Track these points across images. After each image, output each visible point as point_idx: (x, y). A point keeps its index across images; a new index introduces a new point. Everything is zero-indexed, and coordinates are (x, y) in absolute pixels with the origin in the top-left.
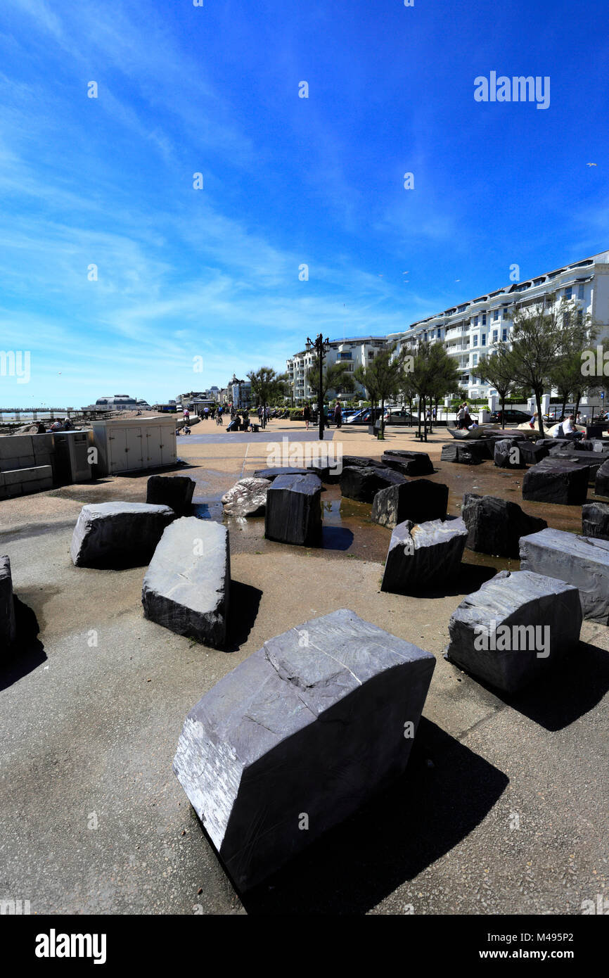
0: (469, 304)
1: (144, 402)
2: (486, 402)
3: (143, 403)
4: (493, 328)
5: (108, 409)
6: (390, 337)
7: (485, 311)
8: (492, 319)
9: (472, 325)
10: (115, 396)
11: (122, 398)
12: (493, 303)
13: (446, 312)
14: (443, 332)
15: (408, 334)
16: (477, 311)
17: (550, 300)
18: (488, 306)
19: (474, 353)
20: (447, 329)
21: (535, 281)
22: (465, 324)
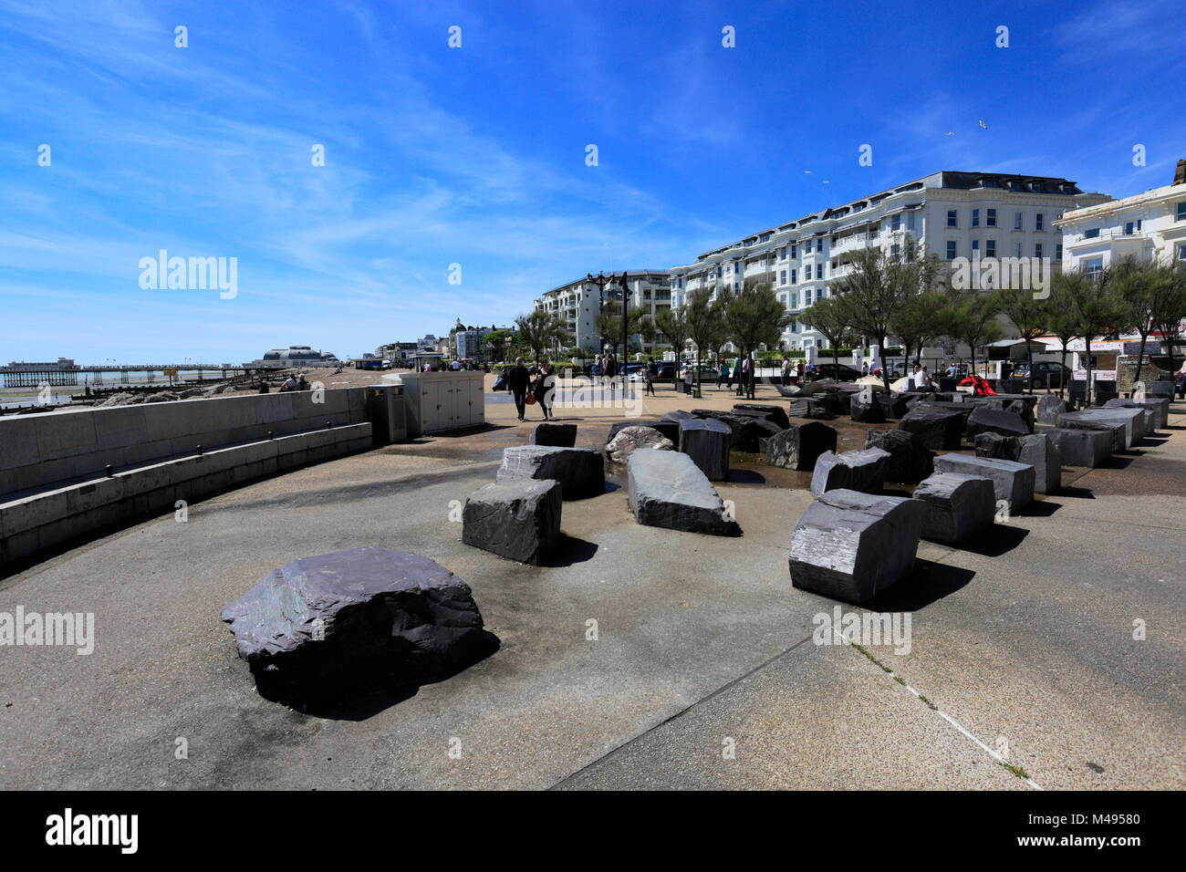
0: (774, 232)
1: (332, 356)
2: (802, 354)
3: (329, 357)
4: (805, 262)
5: (281, 366)
6: (673, 272)
7: (795, 242)
8: (803, 252)
9: (779, 258)
10: (292, 348)
11: (302, 351)
12: (805, 231)
13: (744, 241)
14: (741, 266)
15: (696, 268)
16: (783, 241)
17: (873, 229)
18: (798, 235)
19: (782, 293)
20: (747, 263)
21: (854, 206)
22: (770, 257)
